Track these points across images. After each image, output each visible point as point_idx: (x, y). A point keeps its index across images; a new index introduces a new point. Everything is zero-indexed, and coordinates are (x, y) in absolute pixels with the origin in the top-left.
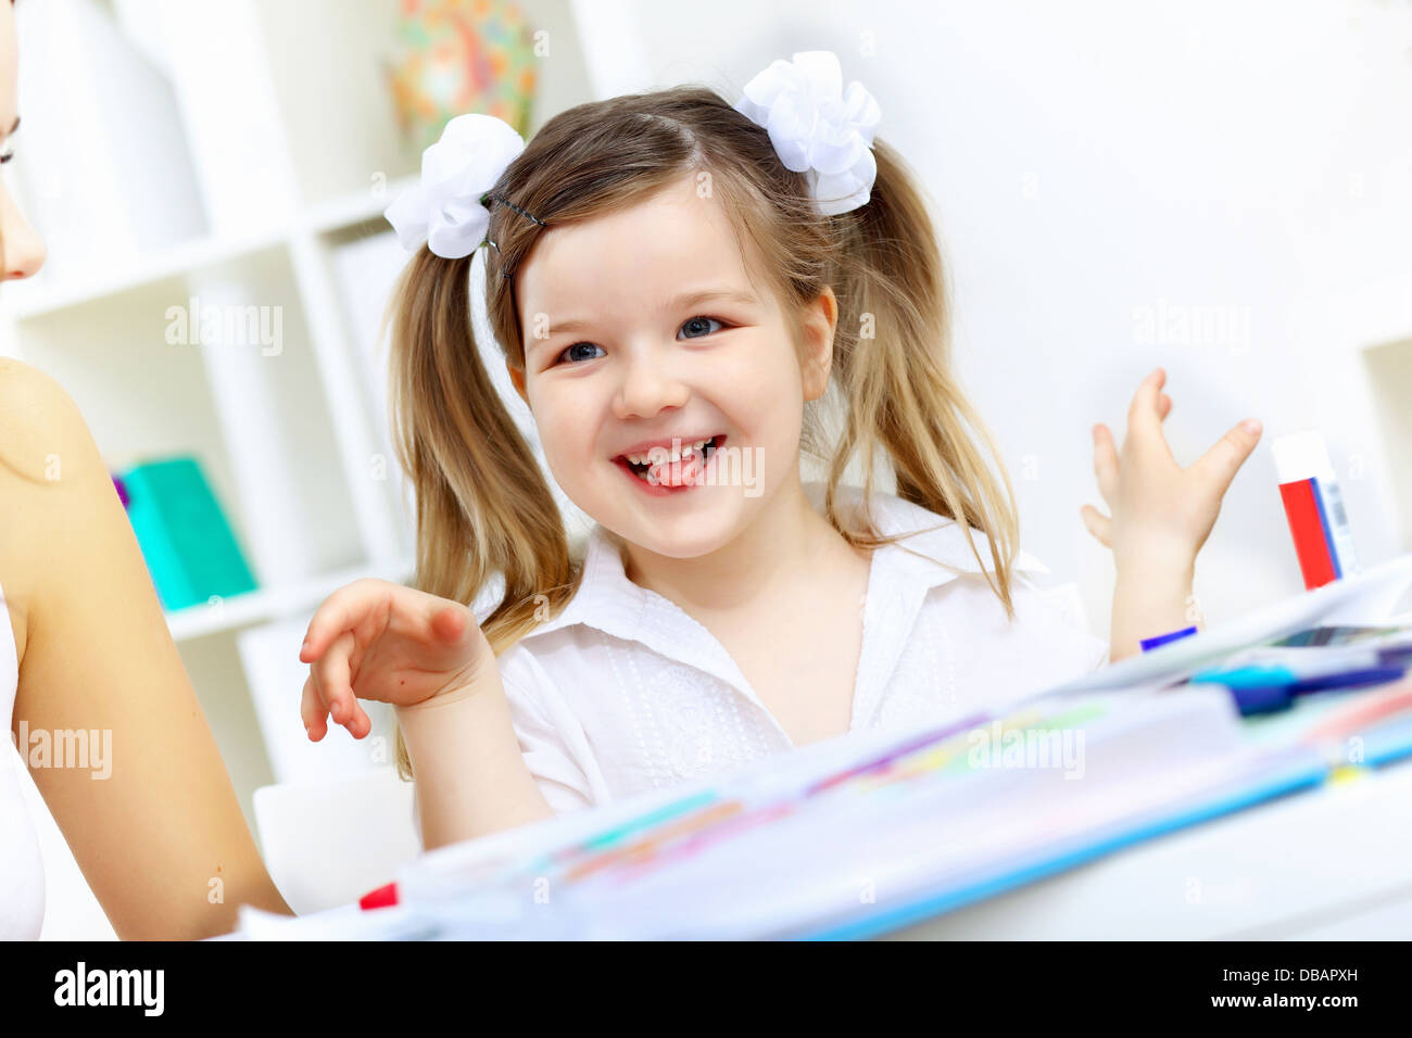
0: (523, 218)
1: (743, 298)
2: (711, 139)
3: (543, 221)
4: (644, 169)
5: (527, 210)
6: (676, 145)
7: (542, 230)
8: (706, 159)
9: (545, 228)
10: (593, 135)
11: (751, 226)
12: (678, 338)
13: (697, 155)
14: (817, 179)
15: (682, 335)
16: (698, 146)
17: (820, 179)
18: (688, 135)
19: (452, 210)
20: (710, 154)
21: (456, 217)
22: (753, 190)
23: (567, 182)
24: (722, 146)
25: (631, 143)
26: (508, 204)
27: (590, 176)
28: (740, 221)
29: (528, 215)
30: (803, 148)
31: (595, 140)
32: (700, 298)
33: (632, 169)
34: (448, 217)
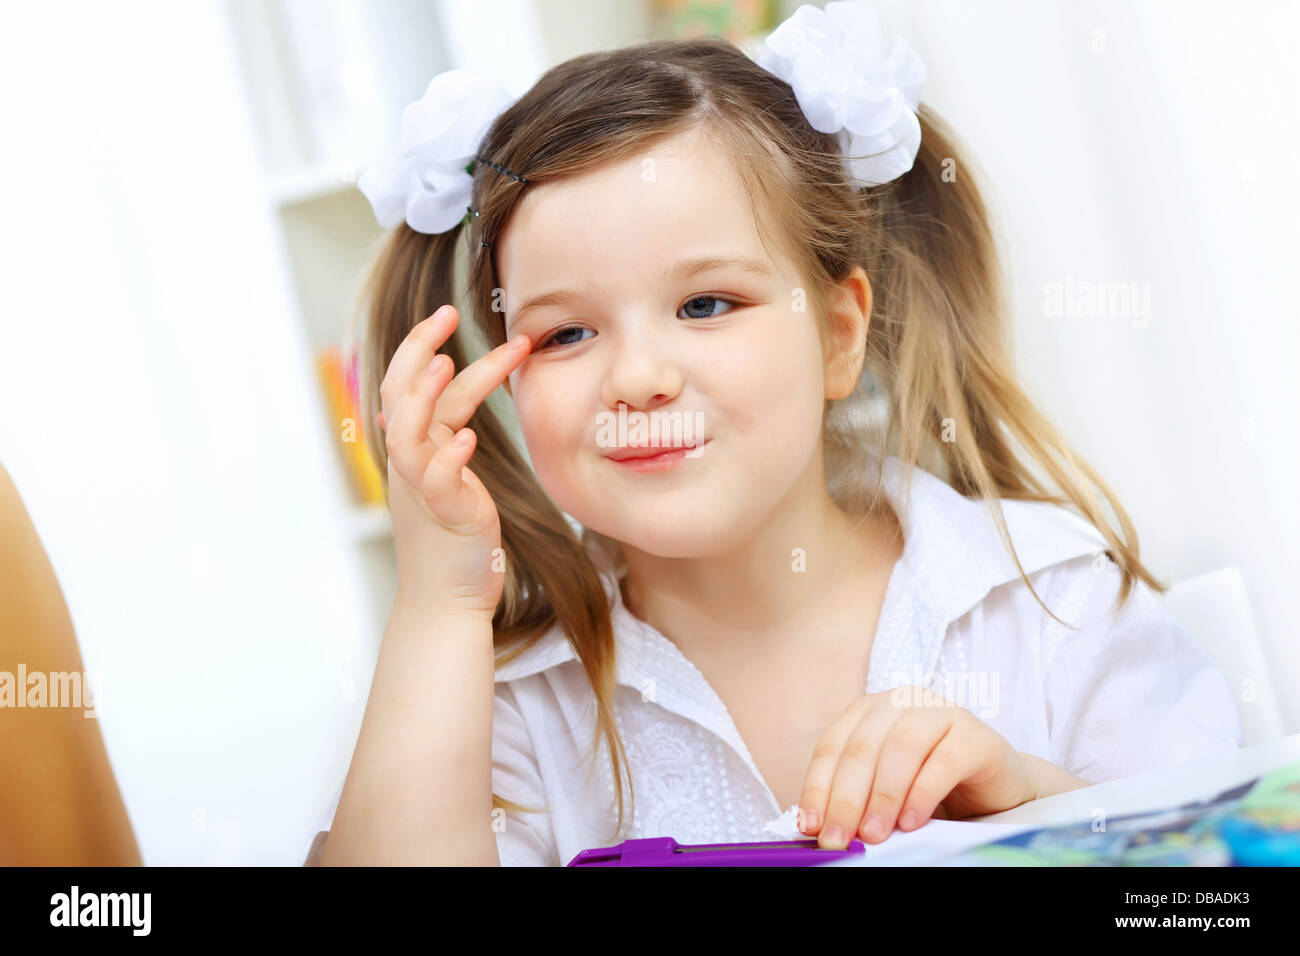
0: (504, 177)
1: (755, 268)
2: (723, 87)
3: (526, 177)
4: (642, 117)
5: (510, 168)
6: (680, 92)
7: (526, 186)
8: (715, 109)
9: (529, 185)
10: (586, 83)
11: (766, 185)
12: (678, 315)
13: (706, 104)
14: (850, 141)
15: (684, 313)
16: (707, 94)
17: (854, 142)
18: (697, 83)
19: (433, 177)
20: (721, 104)
21: (437, 185)
22: (770, 146)
23: (554, 133)
24: (735, 97)
25: (629, 90)
26: (490, 163)
27: (582, 124)
28: (754, 178)
29: (509, 173)
30: (832, 104)
31: (588, 87)
32: (703, 266)
33: (628, 118)
34: (430, 187)
